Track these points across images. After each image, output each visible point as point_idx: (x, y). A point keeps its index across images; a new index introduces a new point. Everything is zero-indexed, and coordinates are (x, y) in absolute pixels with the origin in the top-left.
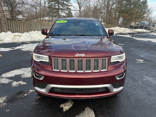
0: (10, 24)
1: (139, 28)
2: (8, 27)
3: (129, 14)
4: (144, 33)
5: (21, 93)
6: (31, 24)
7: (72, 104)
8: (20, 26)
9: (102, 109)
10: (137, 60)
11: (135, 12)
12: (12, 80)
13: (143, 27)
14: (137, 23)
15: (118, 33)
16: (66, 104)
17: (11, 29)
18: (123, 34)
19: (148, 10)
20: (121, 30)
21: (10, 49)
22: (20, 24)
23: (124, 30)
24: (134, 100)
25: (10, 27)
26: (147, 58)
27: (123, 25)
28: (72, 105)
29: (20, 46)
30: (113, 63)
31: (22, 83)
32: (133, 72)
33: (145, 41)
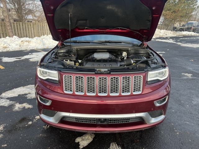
0: (17, 26)
1: (186, 31)
2: (15, 30)
3: (172, 11)
4: (191, 36)
5: (24, 120)
6: (44, 26)
7: (93, 138)
8: (30, 29)
9: (134, 146)
10: (183, 74)
11: (180, 9)
12: (13, 102)
13: (191, 28)
14: (182, 23)
15: (156, 37)
16: (84, 138)
17: (18, 33)
18: (164, 38)
19: (197, 5)
20: (161, 33)
21: (16, 58)
22: (29, 26)
23: (166, 33)
24: (180, 133)
25: (16, 30)
26: (196, 71)
27: (164, 26)
28: (92, 140)
29: (28, 55)
30: (150, 83)
31: (26, 106)
32: (178, 92)
33: (194, 48)
